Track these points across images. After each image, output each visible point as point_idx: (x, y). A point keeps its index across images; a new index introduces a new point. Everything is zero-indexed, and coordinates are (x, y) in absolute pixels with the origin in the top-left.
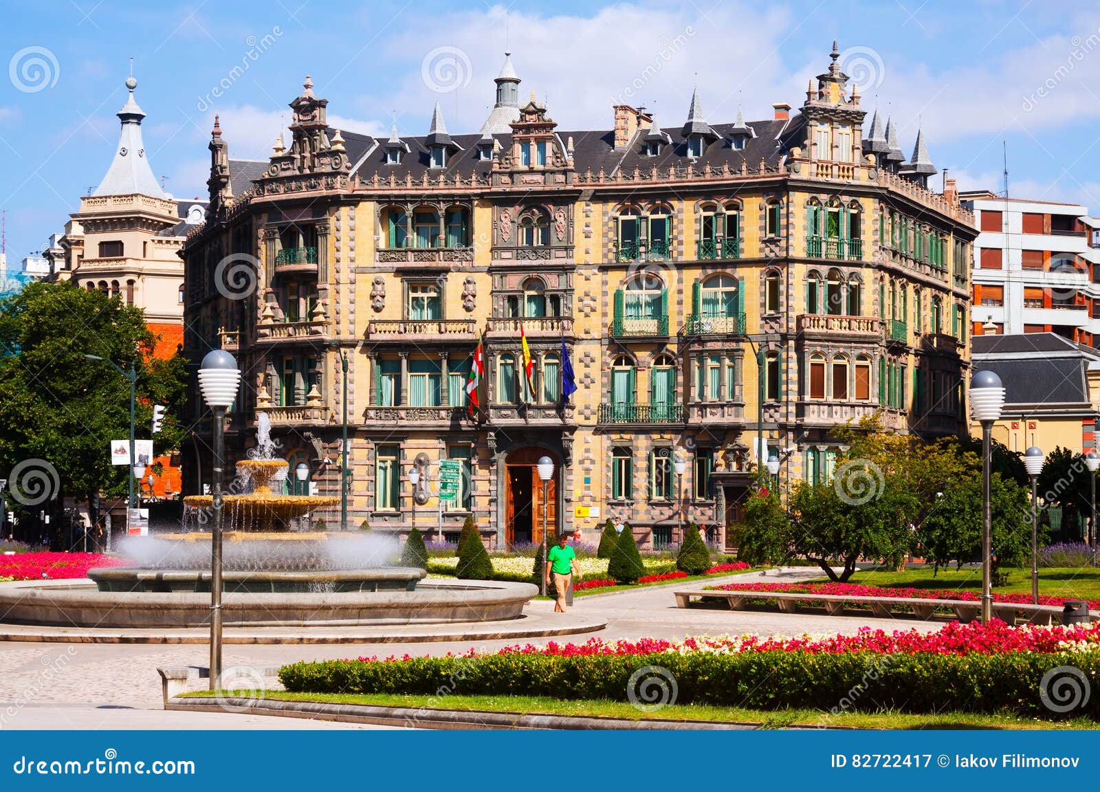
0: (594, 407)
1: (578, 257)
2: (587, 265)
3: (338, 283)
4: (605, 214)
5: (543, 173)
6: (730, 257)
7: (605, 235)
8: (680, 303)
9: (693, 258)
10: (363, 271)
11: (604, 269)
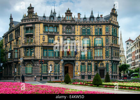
0: (79, 57)
1: (76, 34)
2: (77, 35)
3: (37, 36)
4: (80, 28)
5: (70, 21)
6: (100, 35)
7: (80, 31)
8: (92, 41)
9: (94, 35)
10: (41, 34)
11: (80, 36)
